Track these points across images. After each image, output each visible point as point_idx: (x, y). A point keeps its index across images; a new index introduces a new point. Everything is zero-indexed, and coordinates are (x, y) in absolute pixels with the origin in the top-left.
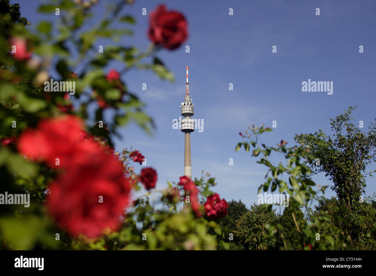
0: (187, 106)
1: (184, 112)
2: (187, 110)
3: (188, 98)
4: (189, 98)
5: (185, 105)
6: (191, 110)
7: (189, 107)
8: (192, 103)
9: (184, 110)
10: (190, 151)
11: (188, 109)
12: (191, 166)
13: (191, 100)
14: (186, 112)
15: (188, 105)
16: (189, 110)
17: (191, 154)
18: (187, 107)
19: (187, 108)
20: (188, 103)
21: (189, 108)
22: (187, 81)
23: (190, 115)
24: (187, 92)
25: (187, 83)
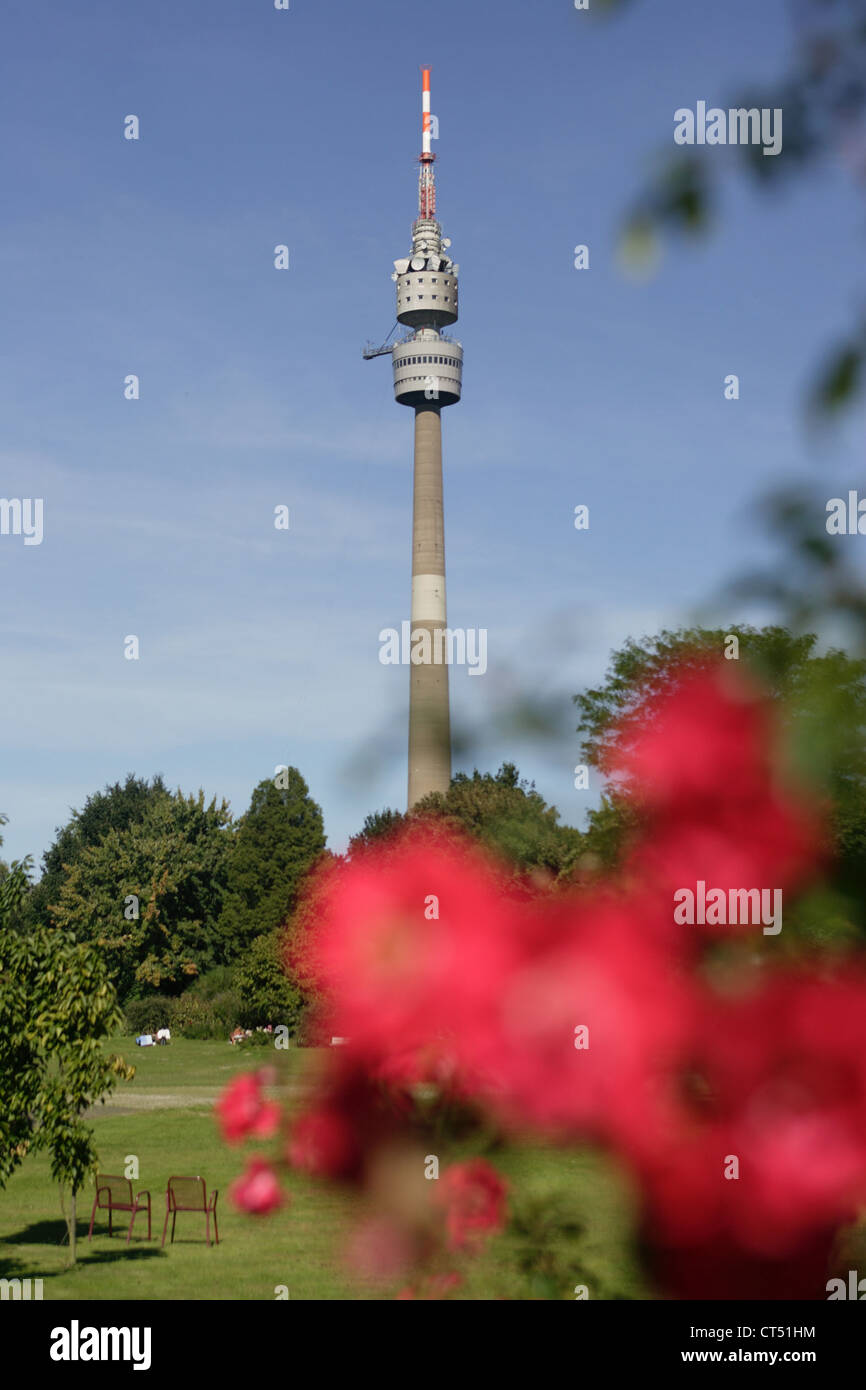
0: (422, 275)
1: (406, 307)
2: (421, 297)
3: (427, 234)
4: (432, 235)
5: (410, 269)
6: (442, 292)
7: (434, 280)
8: (447, 259)
9: (409, 299)
10: (441, 503)
11: (427, 289)
12: (442, 572)
13: (447, 242)
14: (416, 305)
15: (424, 269)
16: (434, 297)
17: (442, 516)
18: (421, 280)
19: (421, 286)
20: (427, 260)
21: (433, 286)
22: (426, 149)
23: (439, 320)
24: (424, 201)
25: (426, 157)
